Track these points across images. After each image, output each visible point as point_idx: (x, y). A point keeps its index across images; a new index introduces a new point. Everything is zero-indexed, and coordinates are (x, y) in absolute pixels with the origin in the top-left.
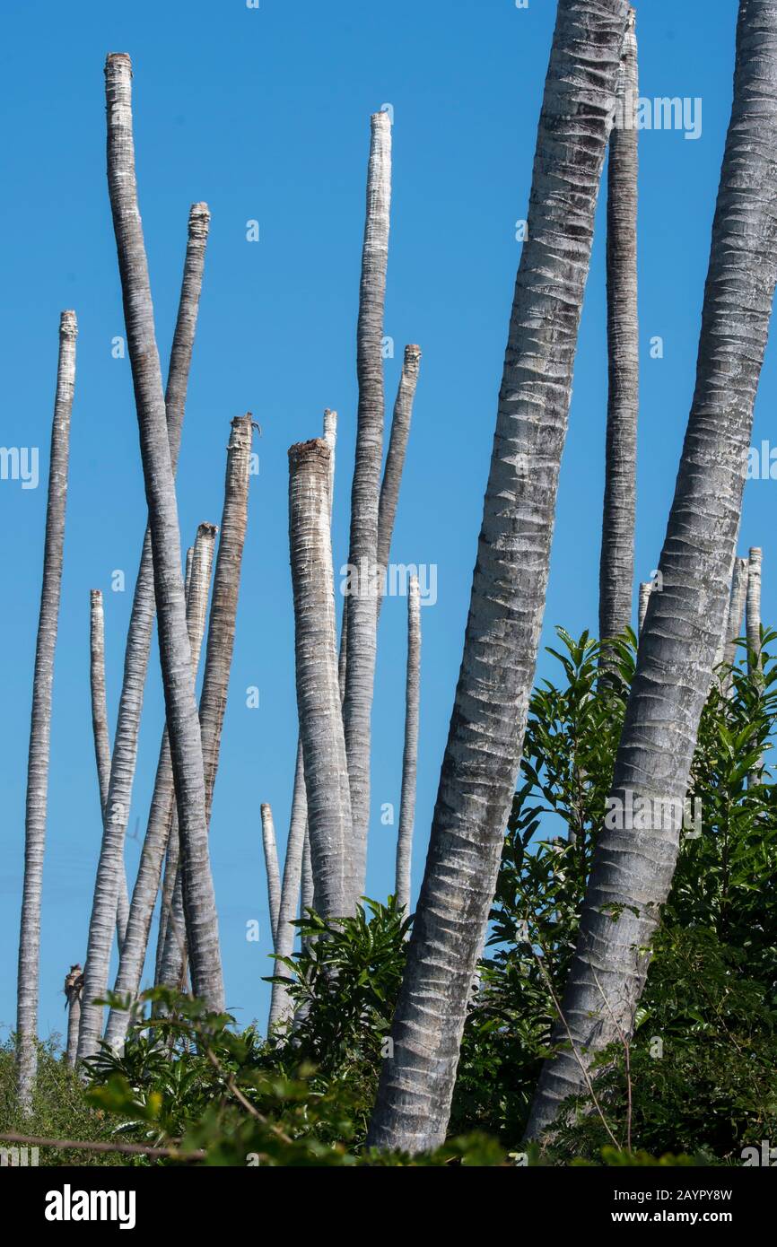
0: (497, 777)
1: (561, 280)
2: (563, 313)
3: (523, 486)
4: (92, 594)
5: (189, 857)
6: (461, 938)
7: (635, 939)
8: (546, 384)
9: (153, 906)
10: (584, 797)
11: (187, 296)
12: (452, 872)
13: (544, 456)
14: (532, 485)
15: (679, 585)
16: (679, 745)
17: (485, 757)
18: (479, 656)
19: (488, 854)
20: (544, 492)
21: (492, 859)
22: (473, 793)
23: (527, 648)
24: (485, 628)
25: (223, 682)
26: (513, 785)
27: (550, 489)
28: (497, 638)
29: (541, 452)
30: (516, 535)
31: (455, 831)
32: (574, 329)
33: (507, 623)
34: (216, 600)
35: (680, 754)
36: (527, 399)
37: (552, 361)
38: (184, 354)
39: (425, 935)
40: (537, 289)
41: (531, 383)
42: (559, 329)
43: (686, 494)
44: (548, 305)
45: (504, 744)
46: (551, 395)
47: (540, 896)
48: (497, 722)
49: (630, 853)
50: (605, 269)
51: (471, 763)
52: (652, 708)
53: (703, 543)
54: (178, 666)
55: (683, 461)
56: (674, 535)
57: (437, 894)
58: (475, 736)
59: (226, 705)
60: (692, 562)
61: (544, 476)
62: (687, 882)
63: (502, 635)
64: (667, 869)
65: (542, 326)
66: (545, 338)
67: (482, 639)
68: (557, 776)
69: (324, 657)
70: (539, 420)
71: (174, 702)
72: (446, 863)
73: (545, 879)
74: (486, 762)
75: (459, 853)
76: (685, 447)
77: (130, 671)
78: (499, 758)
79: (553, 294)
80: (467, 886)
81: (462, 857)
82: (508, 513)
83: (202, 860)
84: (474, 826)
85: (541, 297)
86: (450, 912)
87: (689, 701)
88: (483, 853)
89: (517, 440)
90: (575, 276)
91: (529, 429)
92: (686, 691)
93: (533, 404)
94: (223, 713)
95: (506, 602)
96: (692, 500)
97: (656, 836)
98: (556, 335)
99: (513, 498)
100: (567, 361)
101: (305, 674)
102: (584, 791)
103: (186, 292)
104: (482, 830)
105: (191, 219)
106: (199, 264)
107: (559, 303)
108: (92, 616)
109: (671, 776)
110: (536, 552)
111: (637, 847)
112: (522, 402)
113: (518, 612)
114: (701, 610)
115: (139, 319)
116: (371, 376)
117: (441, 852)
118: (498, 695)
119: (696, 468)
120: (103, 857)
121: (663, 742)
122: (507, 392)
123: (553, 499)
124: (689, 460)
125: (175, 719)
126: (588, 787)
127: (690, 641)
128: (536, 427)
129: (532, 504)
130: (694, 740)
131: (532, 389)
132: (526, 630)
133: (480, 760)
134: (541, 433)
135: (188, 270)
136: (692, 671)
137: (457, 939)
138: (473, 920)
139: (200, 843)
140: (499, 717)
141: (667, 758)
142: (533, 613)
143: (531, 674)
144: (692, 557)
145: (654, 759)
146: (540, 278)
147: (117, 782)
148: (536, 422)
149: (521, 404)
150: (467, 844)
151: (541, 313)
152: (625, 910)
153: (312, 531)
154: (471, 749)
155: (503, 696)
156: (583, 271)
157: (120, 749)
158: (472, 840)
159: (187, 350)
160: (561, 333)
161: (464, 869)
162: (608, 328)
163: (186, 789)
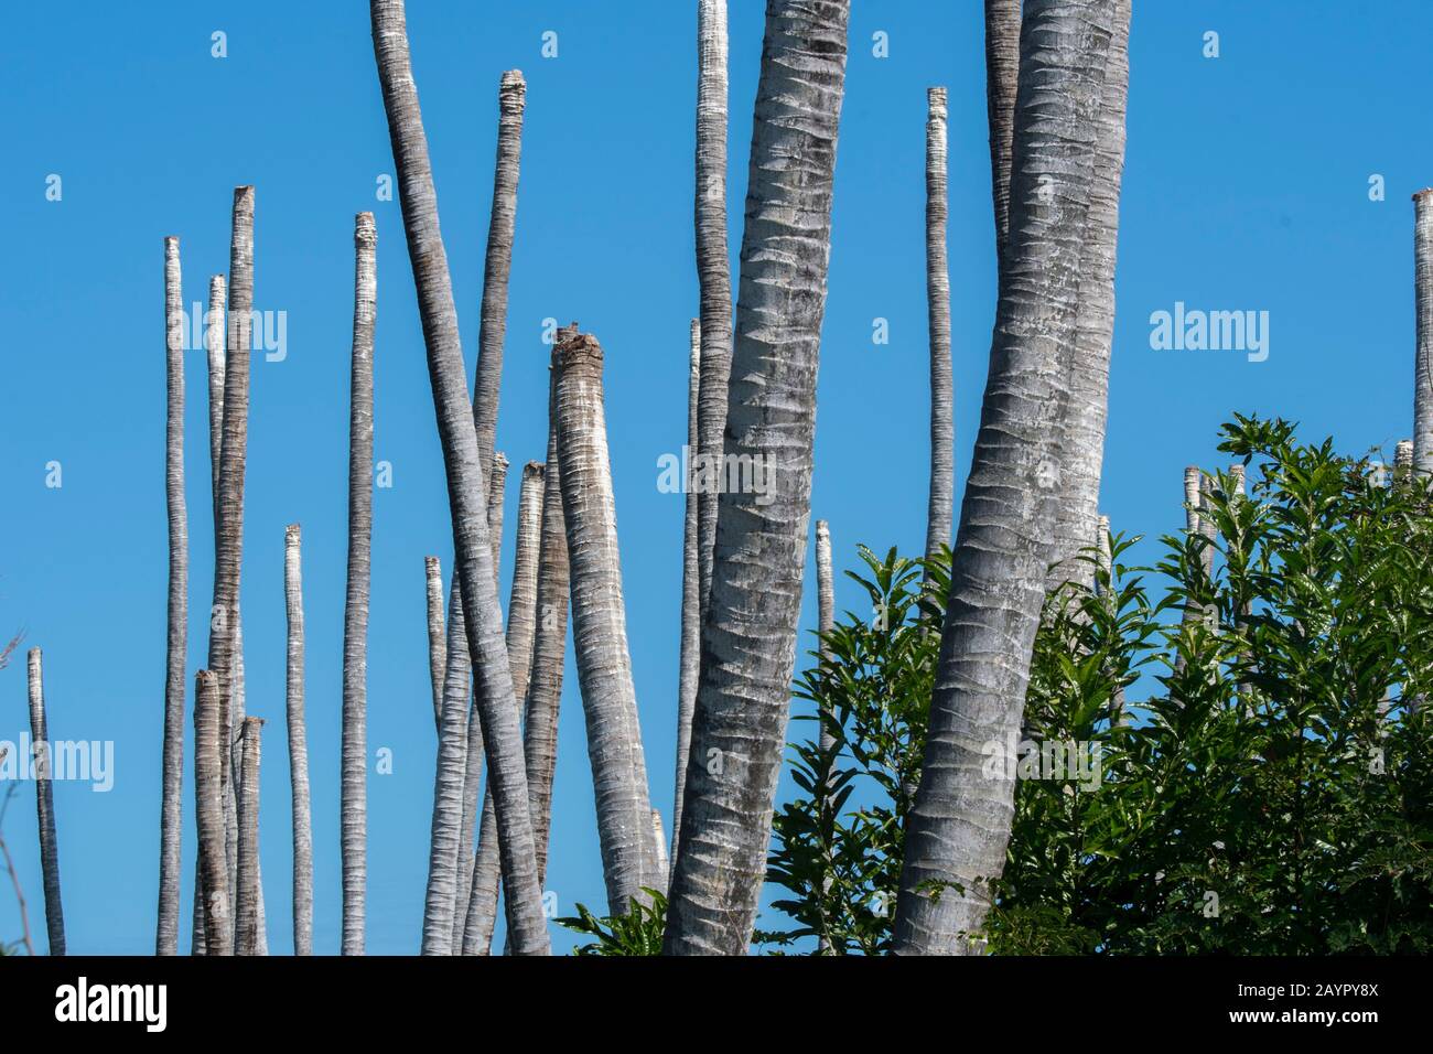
0: (760, 728)
1: (808, 109)
2: (814, 149)
3: (773, 366)
4: (427, 562)
5: (512, 871)
6: (725, 930)
7: (964, 925)
8: (796, 238)
9: (491, 937)
10: (902, 755)
11: (502, 186)
12: (710, 849)
13: (799, 328)
14: (785, 364)
15: (997, 485)
16: (1006, 682)
17: (744, 704)
18: (730, 580)
19: (754, 824)
20: (800, 372)
21: (759, 830)
22: (731, 750)
23: (790, 567)
24: (737, 545)
25: (559, 656)
26: (781, 738)
27: (808, 369)
28: (751, 556)
29: (795, 323)
30: (768, 427)
31: (713, 799)
32: (829, 169)
33: (762, 538)
34: (544, 555)
35: (1009, 693)
36: (773, 258)
37: (802, 210)
38: (502, 257)
39: (681, 929)
40: (779, 122)
41: (777, 238)
42: (810, 170)
43: (1001, 373)
44: (793, 141)
45: (766, 687)
46: (804, 252)
47: (855, 879)
48: (757, 660)
49: (951, 819)
50: (987, 120)
51: (727, 713)
52: (973, 637)
53: (1025, 432)
54: (487, 636)
55: (996, 331)
56: (990, 423)
57: (694, 877)
58: (730, 679)
59: (563, 684)
60: (1013, 455)
61: (799, 353)
62: (1032, 853)
63: (758, 552)
64: (999, 837)
65: (788, 167)
66: (792, 181)
67: (733, 559)
68: (867, 730)
69: (606, 604)
70: (790, 283)
71: (484, 680)
72: (702, 838)
73: (860, 858)
74: (745, 710)
75: (718, 825)
76: (998, 314)
77: (453, 649)
78: (762, 704)
79: (799, 127)
80: (730, 865)
81: (721, 830)
82: (757, 400)
83: (528, 873)
84: (734, 789)
85: (786, 131)
86: (710, 899)
87: (1016, 627)
88: (748, 824)
89: (764, 310)
90: (826, 104)
91: (778, 295)
92: (1012, 615)
93: (780, 264)
94: (559, 694)
95: (760, 511)
96: (1009, 379)
97: (984, 796)
98: (805, 178)
99: (762, 382)
100: (822, 209)
101: (584, 626)
102: (902, 747)
103: (501, 180)
104: (744, 795)
105: (503, 91)
106: (515, 146)
107: (807, 137)
108: (428, 589)
109: (999, 723)
110: (794, 448)
111: (960, 811)
112: (768, 263)
113: (777, 524)
114: (1026, 515)
115: (419, 212)
116: (713, 269)
117: (696, 824)
118: (757, 626)
119: (1011, 339)
120: (432, 880)
121: (986, 680)
122: (749, 251)
123: (813, 381)
124: (1004, 330)
125: (487, 701)
126: (907, 743)
127: (1014, 553)
128: (787, 293)
129: (786, 388)
130: (1026, 676)
131: (779, 245)
132: (786, 545)
133: (739, 709)
134: (793, 299)
135: (502, 153)
136: (1019, 590)
137: (720, 932)
138: (739, 907)
139: (524, 852)
140: (759, 654)
141: (992, 700)
142: (795, 523)
143: (798, 598)
144: (1012, 449)
145: (977, 702)
146: (783, 108)
147: (444, 786)
148: (787, 286)
149: (766, 265)
150: (727, 813)
151: (786, 151)
152: (949, 889)
153: (584, 449)
154: (726, 695)
155: (762, 628)
156: (836, 97)
157: (446, 746)
158: (733, 808)
159: (505, 251)
160: (812, 176)
161: (725, 844)
162: (994, 193)
163: (504, 786)
